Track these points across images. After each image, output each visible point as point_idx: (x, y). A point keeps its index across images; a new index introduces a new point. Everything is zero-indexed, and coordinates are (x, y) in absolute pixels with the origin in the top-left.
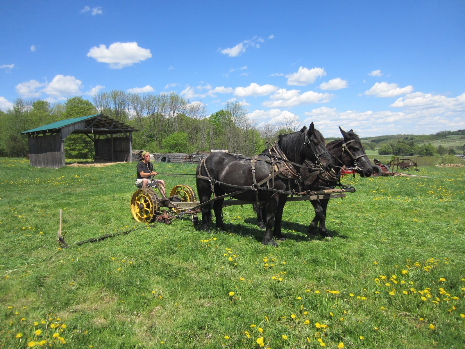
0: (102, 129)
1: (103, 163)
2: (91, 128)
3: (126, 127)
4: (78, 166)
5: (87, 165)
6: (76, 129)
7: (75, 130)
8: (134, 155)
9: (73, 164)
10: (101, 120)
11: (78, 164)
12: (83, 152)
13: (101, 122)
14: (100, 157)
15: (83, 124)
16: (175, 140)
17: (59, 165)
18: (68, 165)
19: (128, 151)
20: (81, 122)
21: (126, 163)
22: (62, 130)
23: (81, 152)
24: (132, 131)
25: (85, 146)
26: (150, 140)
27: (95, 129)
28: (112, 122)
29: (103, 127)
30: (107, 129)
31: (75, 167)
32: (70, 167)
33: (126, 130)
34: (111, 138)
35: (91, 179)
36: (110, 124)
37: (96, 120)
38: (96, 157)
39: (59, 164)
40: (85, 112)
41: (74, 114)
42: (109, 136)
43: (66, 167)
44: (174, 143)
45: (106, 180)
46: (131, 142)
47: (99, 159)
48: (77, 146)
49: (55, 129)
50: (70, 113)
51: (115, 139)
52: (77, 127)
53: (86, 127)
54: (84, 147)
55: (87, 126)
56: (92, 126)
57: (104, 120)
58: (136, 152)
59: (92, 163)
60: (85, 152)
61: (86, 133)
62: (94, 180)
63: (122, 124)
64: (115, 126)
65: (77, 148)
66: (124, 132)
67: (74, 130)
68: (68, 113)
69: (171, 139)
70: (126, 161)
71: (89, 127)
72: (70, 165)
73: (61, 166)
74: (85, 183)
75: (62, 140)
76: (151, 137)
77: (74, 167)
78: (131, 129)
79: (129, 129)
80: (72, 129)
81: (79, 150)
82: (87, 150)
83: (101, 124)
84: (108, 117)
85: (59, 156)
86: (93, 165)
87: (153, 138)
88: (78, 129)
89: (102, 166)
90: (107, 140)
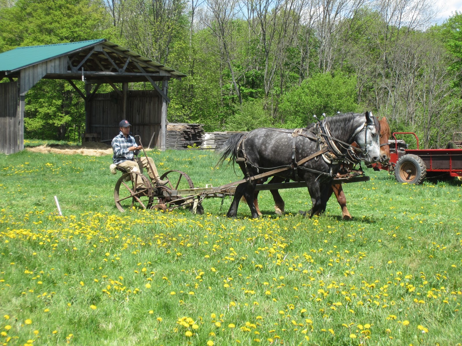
0: (104, 73)
1: (101, 148)
2: (80, 69)
3: (157, 70)
4: (49, 151)
5: (67, 150)
6: (49, 72)
7: (47, 73)
8: (171, 134)
9: (38, 148)
10: (101, 53)
11: (49, 148)
12: (57, 123)
13: (102, 56)
14: (95, 135)
15: (65, 62)
16: (320, 95)
17: (10, 148)
18: (29, 149)
19: (158, 125)
20: (60, 57)
21: (152, 152)
22: (22, 75)
23: (51, 122)
24: (168, 78)
25: (62, 106)
26: (251, 95)
27: (88, 73)
28: (125, 58)
29: (107, 68)
30: (113, 73)
31: (43, 153)
32: (32, 153)
33: (154, 75)
34: (122, 92)
35: (72, 170)
36: (120, 62)
37: (92, 52)
38: (88, 135)
39: (10, 145)
40: (68, 8)
41: (39, 11)
42: (119, 86)
43: (23, 153)
44: (318, 101)
45: (97, 171)
46: (164, 104)
47: (94, 139)
48: (42, 107)
49: (8, 71)
50: (29, 10)
51: (133, 95)
52: (51, 69)
53: (69, 68)
54: (60, 108)
55: (71, 66)
56: (82, 66)
57: (108, 53)
58: (180, 127)
59: (78, 147)
60: (63, 122)
61: (69, 79)
62: (77, 170)
63: (146, 62)
64: (132, 67)
65: (40, 110)
66: (151, 80)
67: (44, 74)
68: (23, 9)
69: (306, 90)
70: (151, 147)
71: (75, 69)
72: (33, 150)
73: (14, 150)
74: (63, 173)
75: (21, 95)
76: (253, 84)
77: (40, 153)
78: (167, 74)
79: (162, 74)
80: (41, 72)
81: (47, 116)
82: (67, 118)
83: (101, 60)
84: (117, 46)
85: (12, 129)
86: (79, 151)
87: (258, 86)
88: (53, 72)
89: (98, 155)
90: (114, 96)
